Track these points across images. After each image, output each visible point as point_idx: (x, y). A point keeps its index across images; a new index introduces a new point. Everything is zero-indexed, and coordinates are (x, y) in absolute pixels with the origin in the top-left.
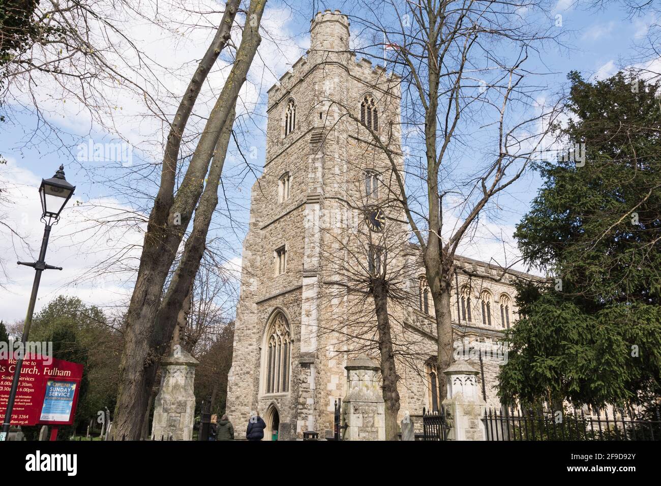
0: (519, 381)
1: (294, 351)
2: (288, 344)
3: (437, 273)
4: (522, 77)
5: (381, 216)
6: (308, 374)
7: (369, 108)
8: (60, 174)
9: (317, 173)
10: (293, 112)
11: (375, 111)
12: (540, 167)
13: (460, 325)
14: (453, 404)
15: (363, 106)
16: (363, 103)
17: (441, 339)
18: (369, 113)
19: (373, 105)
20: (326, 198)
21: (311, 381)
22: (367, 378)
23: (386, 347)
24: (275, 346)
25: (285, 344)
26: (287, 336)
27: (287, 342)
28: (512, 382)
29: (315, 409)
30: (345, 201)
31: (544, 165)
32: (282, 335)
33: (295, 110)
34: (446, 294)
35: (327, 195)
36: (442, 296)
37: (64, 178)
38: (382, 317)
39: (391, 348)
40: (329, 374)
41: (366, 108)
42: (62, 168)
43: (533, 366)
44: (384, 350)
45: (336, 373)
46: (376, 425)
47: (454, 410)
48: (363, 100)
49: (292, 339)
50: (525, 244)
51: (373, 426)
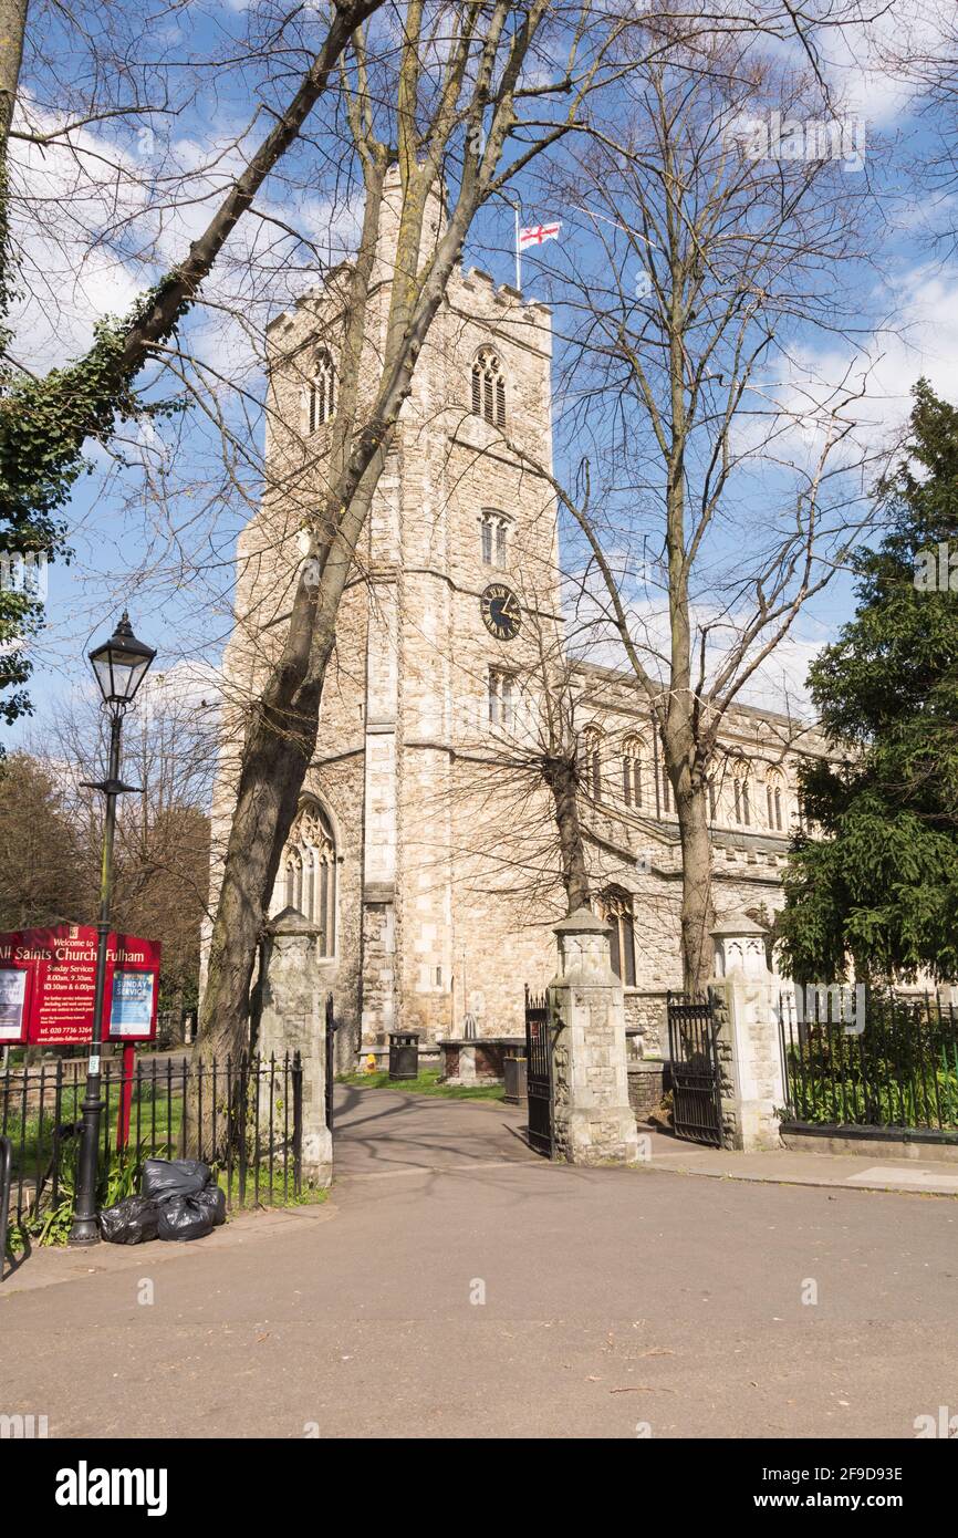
0: (816, 942)
1: (345, 879)
2: (330, 864)
3: (686, 760)
4: (854, 425)
5: (514, 607)
6: (382, 923)
7: (486, 378)
8: (124, 629)
9: (389, 519)
10: (328, 380)
11: (500, 384)
12: (854, 557)
13: (658, 821)
14: (729, 985)
15: (476, 373)
16: (476, 366)
17: (690, 874)
18: (489, 389)
19: (496, 372)
20: (406, 571)
21: (387, 936)
22: (593, 948)
23: (578, 883)
24: (300, 868)
25: (324, 865)
26: (326, 849)
27: (328, 860)
28: (806, 943)
29: (395, 990)
30: (445, 578)
31: (860, 554)
32: (316, 845)
33: (332, 378)
34: (699, 795)
35: (408, 566)
36: (695, 798)
37: (130, 635)
38: (568, 829)
39: (586, 883)
40: (417, 922)
41: (481, 377)
42: (125, 616)
43: (847, 925)
44: (573, 889)
45: (432, 920)
46: (610, 1024)
47: (729, 995)
48: (477, 361)
49: (339, 854)
50: (823, 697)
51: (605, 1025)
